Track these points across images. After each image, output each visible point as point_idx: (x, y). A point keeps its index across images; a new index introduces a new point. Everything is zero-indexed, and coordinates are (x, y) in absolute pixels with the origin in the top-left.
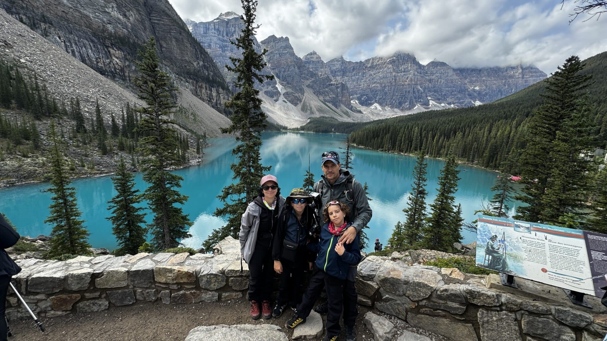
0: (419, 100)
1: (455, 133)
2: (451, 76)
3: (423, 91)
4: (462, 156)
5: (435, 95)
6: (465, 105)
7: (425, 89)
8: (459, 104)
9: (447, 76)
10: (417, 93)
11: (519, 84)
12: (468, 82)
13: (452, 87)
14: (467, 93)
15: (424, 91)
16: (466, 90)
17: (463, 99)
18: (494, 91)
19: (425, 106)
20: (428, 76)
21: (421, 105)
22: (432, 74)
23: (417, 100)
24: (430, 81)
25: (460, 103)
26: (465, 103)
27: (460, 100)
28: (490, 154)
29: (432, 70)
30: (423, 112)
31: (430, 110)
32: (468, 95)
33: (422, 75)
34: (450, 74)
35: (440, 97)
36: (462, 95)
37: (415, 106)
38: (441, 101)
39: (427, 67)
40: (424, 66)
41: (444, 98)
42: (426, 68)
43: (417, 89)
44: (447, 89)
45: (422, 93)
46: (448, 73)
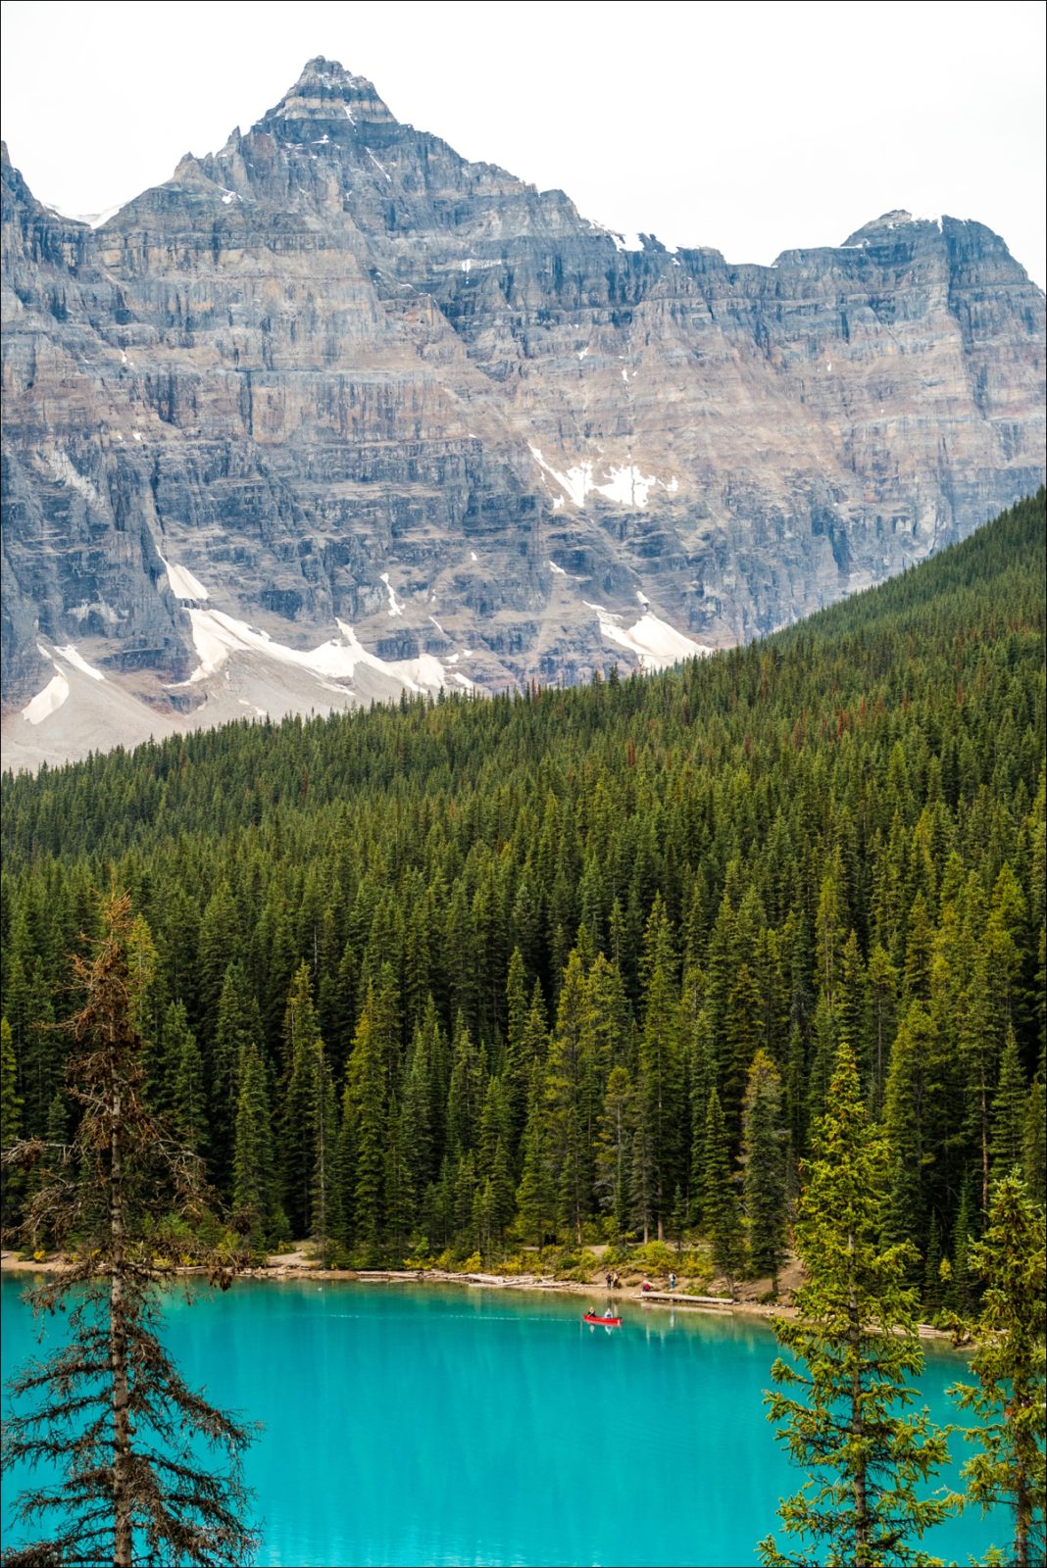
0: (82, 612)
1: (544, 969)
2: (364, 357)
3: (105, 513)
4: (660, 1212)
5: (240, 556)
6: (548, 665)
7: (122, 484)
8: (488, 659)
9: (331, 354)
10: (46, 532)
11: (965, 463)
12: (535, 427)
13: (393, 473)
14: (544, 534)
15: (121, 505)
16: (525, 507)
17: (519, 606)
18: (779, 524)
19: (147, 678)
20: (140, 341)
21: (105, 663)
22: (185, 324)
23: (56, 601)
24: (167, 398)
25: (495, 644)
26: (541, 643)
27: (485, 608)
28: (911, 1163)
29: (176, 277)
30: (146, 752)
31: (208, 719)
32: (557, 556)
33: (77, 328)
34: (351, 341)
35: (288, 580)
36: (504, 558)
37: (36, 673)
38: (303, 615)
39: (115, 241)
40: (82, 238)
41: (336, 591)
42: (109, 257)
43: (39, 479)
44: (349, 490)
45: (98, 529)
46: (334, 320)
